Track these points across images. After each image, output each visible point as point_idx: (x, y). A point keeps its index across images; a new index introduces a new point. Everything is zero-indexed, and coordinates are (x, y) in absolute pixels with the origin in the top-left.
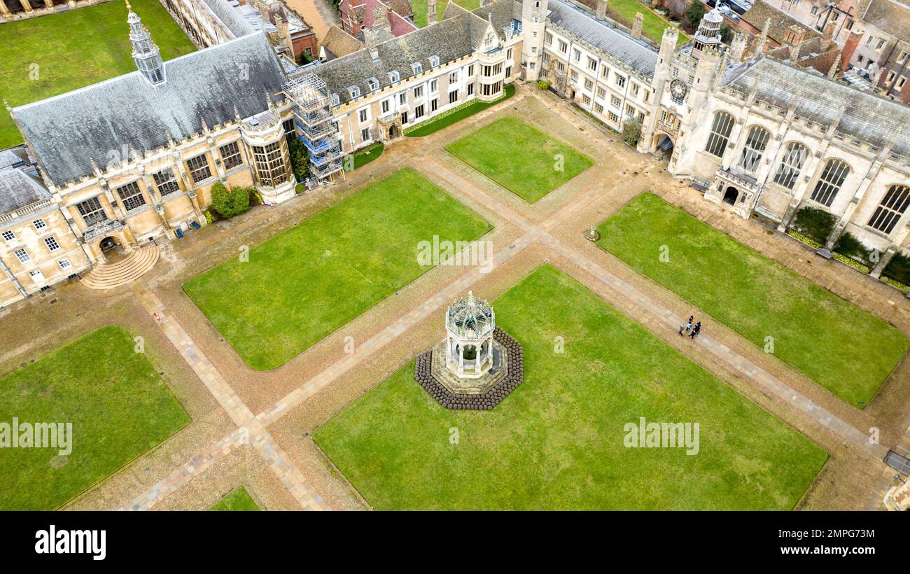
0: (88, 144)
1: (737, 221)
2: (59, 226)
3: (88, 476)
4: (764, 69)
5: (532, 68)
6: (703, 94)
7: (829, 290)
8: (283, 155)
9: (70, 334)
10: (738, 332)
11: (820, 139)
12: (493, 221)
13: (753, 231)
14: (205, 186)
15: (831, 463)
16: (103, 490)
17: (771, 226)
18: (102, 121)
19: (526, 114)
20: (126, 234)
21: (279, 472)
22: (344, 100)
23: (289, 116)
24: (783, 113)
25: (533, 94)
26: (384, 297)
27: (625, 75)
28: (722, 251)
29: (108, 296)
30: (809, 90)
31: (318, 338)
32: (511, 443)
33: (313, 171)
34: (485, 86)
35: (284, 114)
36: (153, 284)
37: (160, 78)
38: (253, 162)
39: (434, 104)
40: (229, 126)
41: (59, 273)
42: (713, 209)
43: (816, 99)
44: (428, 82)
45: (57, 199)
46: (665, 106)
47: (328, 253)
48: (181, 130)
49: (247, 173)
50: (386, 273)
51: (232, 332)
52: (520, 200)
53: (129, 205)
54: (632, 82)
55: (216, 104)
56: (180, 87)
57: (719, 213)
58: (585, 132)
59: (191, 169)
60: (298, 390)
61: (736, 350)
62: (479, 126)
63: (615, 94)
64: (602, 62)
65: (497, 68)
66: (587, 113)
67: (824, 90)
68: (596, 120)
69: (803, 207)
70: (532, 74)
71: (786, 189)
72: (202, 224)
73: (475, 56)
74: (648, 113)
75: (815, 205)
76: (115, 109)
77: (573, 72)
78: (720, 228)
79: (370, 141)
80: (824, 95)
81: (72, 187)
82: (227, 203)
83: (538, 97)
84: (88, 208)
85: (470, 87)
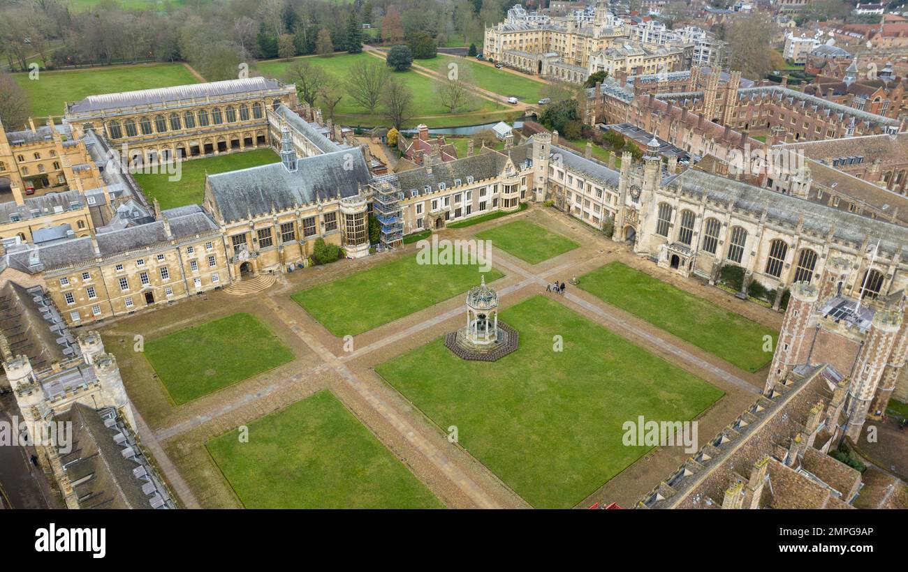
0: (246, 200)
1: (680, 278)
2: (219, 249)
3: (228, 380)
4: (689, 175)
5: (541, 192)
6: (650, 192)
7: (742, 316)
8: (365, 223)
9: (215, 315)
10: (671, 333)
11: (725, 214)
12: (505, 272)
13: (691, 284)
14: (311, 240)
15: (726, 397)
16: (238, 387)
17: (704, 282)
18: (256, 188)
19: (535, 220)
20: (257, 262)
21: (351, 383)
22: (407, 196)
23: (371, 200)
24: (700, 199)
25: (541, 209)
26: (426, 307)
27: (601, 188)
28: (667, 293)
29: (242, 298)
30: (717, 186)
31: (381, 324)
32: (506, 377)
33: (383, 239)
34: (506, 200)
35: (368, 198)
36: (271, 294)
37: (294, 168)
38: (344, 227)
39: (469, 209)
40: (333, 201)
41: (211, 284)
42: (663, 272)
43: (722, 190)
44: (465, 192)
45: (223, 230)
46: (628, 206)
47: (390, 284)
48: (303, 200)
49: (339, 236)
50: (429, 295)
51: (323, 318)
52: (525, 263)
53: (262, 244)
54: (606, 193)
55: (326, 187)
56: (306, 174)
57: (667, 274)
58: (576, 230)
59: (305, 226)
60: (366, 347)
61: (668, 341)
62: (500, 224)
63: (595, 203)
64: (587, 182)
65: (514, 188)
66: (578, 220)
67: (727, 185)
68: (585, 223)
69: (723, 265)
70: (540, 196)
71: (712, 254)
72: (305, 266)
73: (498, 179)
74: (617, 211)
75: (731, 262)
76: (265, 182)
77: (568, 192)
78: (667, 281)
79: (422, 228)
80: (727, 188)
81: (233, 224)
82: (324, 252)
83: (544, 211)
84: (239, 239)
85: (495, 201)
